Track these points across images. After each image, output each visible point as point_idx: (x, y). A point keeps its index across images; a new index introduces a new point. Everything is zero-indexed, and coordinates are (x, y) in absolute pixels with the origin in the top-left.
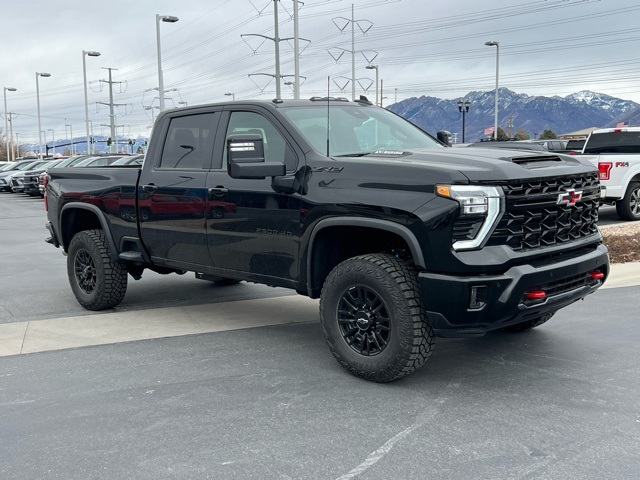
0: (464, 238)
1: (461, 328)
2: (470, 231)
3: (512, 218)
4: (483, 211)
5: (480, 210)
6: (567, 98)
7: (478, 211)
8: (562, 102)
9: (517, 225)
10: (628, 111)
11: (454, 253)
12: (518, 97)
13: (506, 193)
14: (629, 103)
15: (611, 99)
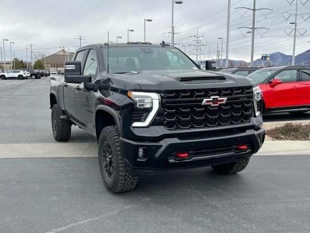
0: (140, 121)
1: (141, 169)
2: (143, 117)
3: (166, 111)
4: (149, 106)
5: (148, 106)
7: (147, 107)
9: (169, 115)
11: (131, 128)
13: (162, 98)
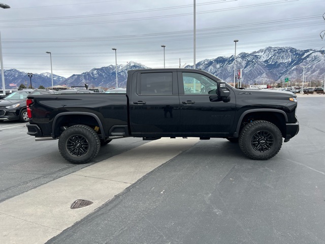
6: (41, 75)
8: (39, 76)
10: (62, 80)
12: (21, 73)
14: (62, 78)
15: (56, 76)
